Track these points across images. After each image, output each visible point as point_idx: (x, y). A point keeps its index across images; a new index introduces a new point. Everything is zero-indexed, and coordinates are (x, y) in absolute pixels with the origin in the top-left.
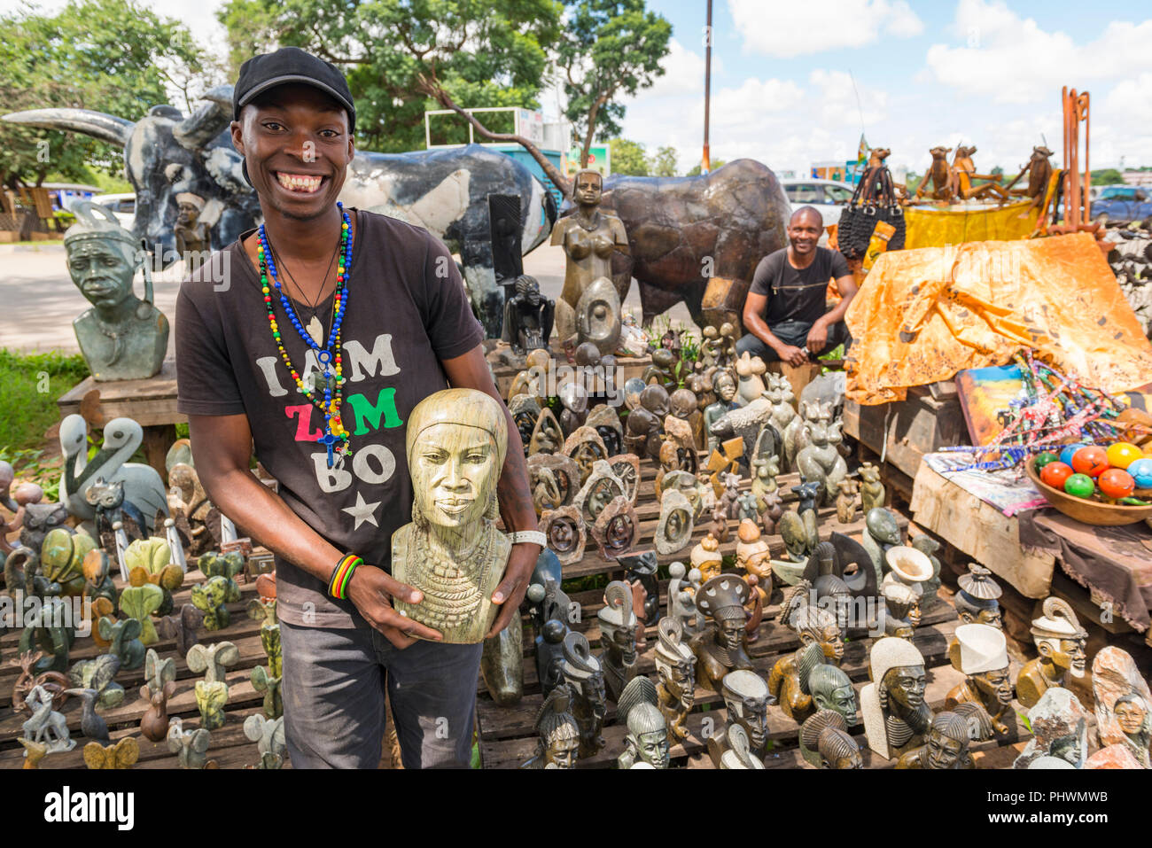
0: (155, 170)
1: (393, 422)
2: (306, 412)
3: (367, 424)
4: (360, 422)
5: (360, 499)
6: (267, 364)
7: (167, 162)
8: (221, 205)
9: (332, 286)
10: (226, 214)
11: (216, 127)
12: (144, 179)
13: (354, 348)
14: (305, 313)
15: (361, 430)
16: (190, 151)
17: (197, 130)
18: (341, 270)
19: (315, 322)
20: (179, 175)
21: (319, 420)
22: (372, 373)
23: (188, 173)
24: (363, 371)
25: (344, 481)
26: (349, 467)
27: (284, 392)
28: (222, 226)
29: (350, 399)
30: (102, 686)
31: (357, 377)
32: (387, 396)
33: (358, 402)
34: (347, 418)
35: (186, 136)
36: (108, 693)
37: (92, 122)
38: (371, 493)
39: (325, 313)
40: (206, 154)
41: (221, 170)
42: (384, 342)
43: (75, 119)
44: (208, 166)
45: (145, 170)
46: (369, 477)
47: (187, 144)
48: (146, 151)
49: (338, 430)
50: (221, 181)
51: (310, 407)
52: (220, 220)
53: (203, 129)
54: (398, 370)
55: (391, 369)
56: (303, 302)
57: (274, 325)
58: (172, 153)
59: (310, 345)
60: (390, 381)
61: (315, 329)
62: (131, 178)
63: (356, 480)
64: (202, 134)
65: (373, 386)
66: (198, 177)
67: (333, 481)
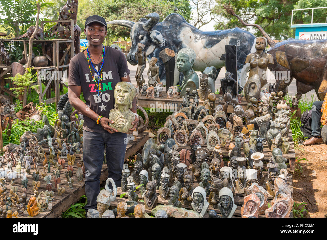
0: (136, 37)
1: (111, 89)
2: (93, 86)
3: (105, 89)
4: (104, 88)
5: (103, 105)
6: (87, 75)
7: (140, 34)
8: (154, 47)
9: (101, 60)
10: (156, 50)
11: (153, 24)
12: (134, 39)
13: (104, 73)
14: (95, 65)
15: (104, 90)
16: (146, 31)
17: (148, 25)
18: (103, 57)
19: (97, 67)
20: (142, 38)
21: (96, 87)
22: (107, 79)
23: (145, 38)
24: (106, 78)
25: (100, 101)
26: (101, 97)
27: (90, 81)
28: (154, 53)
29: (103, 83)
30: (76, 148)
31: (104, 79)
32: (110, 83)
33: (104, 84)
34: (102, 87)
35: (145, 27)
36: (77, 150)
37: (126, 23)
38: (105, 103)
39: (99, 66)
40: (150, 32)
41: (154, 36)
42: (110, 72)
43: (123, 23)
44: (150, 36)
45: (134, 36)
46: (105, 100)
47: (146, 29)
48: (135, 31)
49: (100, 89)
50: (153, 40)
51: (94, 84)
52: (154, 51)
53: (149, 25)
54: (112, 78)
55: (111, 78)
56: (95, 63)
57: (89, 67)
58: (142, 32)
59: (96, 72)
60: (111, 81)
61: (97, 68)
62: (131, 39)
63: (102, 100)
64: (149, 26)
65: (107, 81)
66: (148, 39)
67: (98, 100)
